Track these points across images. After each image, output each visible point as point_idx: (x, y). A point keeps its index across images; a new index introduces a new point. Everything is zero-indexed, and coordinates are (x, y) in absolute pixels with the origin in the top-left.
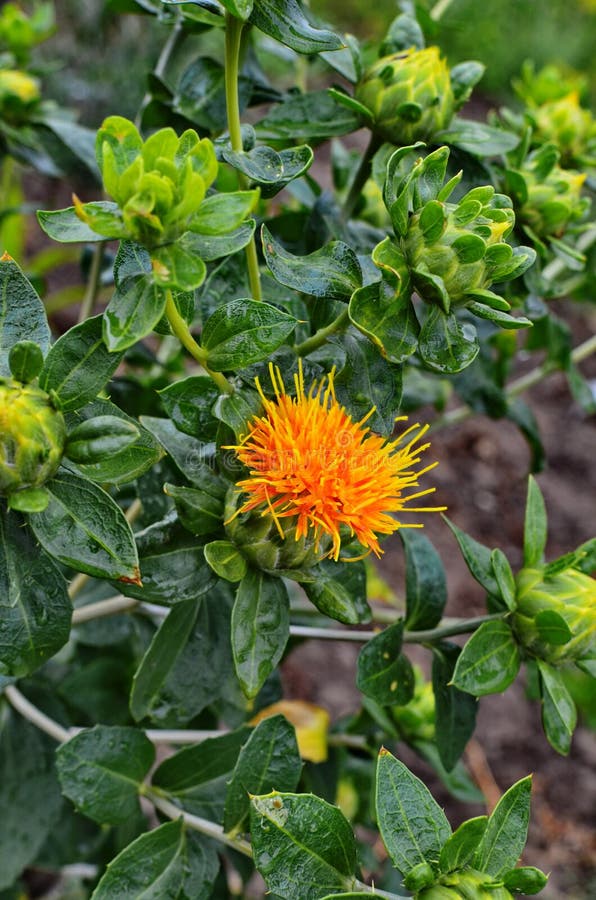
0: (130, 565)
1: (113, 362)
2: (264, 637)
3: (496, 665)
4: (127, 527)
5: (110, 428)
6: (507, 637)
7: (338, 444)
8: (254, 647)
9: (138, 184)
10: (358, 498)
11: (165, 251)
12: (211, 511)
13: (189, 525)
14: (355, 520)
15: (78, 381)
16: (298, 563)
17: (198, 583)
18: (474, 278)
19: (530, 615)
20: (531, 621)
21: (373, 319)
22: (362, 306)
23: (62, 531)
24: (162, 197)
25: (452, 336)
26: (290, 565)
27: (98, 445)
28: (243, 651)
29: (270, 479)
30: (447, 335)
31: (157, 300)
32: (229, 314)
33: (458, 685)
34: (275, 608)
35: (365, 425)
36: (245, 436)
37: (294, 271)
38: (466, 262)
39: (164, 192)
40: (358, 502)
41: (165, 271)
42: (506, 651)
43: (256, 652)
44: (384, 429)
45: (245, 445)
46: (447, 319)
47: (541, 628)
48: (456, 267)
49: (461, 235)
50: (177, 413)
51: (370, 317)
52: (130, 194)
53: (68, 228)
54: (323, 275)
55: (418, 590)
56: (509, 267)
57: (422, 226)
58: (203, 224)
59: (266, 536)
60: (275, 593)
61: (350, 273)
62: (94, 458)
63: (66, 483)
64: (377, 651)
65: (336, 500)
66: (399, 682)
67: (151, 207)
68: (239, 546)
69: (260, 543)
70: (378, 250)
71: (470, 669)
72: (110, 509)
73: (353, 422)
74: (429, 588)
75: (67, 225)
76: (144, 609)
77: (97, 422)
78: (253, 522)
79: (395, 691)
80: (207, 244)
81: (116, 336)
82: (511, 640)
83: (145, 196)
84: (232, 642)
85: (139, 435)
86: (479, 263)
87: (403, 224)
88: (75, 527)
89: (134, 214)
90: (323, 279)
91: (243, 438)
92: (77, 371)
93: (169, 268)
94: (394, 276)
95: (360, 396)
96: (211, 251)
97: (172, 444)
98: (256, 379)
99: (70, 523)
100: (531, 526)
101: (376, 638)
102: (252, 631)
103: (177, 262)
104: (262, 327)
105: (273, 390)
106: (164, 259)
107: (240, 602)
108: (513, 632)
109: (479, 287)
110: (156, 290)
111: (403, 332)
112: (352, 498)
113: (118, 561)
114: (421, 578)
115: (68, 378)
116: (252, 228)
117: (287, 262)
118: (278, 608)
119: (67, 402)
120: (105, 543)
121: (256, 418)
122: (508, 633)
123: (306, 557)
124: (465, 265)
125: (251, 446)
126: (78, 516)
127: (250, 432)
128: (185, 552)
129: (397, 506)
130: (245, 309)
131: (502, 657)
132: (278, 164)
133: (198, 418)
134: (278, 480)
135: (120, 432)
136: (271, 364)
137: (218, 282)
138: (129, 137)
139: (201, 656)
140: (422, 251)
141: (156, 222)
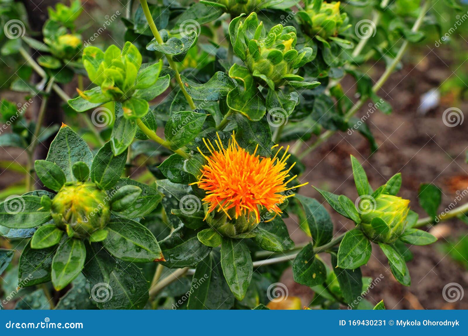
0: (157, 253)
1: (123, 160)
2: (241, 270)
3: (359, 251)
4: (151, 235)
5: (127, 191)
6: (361, 237)
7: (246, 168)
8: (236, 275)
9: (105, 76)
10: (261, 190)
11: (128, 102)
12: (198, 216)
13: (189, 226)
14: (263, 201)
15: (109, 174)
16: (246, 229)
17: (203, 252)
18: (284, 70)
19: (369, 223)
20: (370, 225)
21: (241, 103)
22: (234, 99)
23: (121, 245)
24: (118, 77)
25: (281, 100)
26: (242, 231)
27: (125, 201)
28: (232, 279)
29: (217, 193)
30: (279, 100)
31: (132, 125)
32: (173, 121)
33: (341, 267)
34: (242, 254)
35: (256, 155)
36: (200, 176)
37: (201, 92)
38: (276, 64)
39: (117, 75)
40: (262, 192)
41: (129, 111)
42: (362, 243)
43: (238, 277)
44: (267, 154)
45: (201, 180)
46: (278, 93)
47: (375, 227)
48: (272, 67)
49: (270, 52)
50: (170, 174)
51: (239, 103)
52: (103, 80)
53: (84, 104)
54: (214, 90)
55: (317, 226)
56: (298, 60)
57: (251, 53)
58: (141, 84)
59: (226, 221)
60: (240, 247)
61: (228, 85)
62: (124, 207)
63: (116, 223)
64: (301, 261)
65: (251, 194)
66: (316, 274)
67: (113, 84)
68: (216, 229)
69: (225, 226)
70: (232, 71)
71: (346, 257)
72: (141, 229)
73: (251, 154)
74: (322, 223)
75: (83, 103)
76: (190, 272)
77: (122, 190)
78: (218, 216)
79: (316, 278)
80: (149, 92)
81: (117, 148)
82: (364, 238)
83: (109, 80)
84: (225, 276)
85: (141, 190)
86: (283, 62)
87: (243, 55)
88: (127, 242)
89: (107, 90)
90: (215, 91)
91: (199, 177)
92: (108, 169)
93: (131, 109)
94: (242, 81)
95: (251, 141)
96: (151, 95)
97: (173, 189)
98: (198, 148)
99: (124, 240)
100: (358, 179)
101: (298, 255)
102: (234, 268)
103: (134, 105)
104: (190, 123)
105: (209, 151)
106: (128, 106)
107: (224, 256)
108: (364, 233)
109: (288, 73)
110: (131, 121)
111: (258, 105)
112: (259, 191)
113: (151, 252)
114: (316, 220)
115: (104, 173)
116: (169, 78)
117: (197, 88)
118: (244, 253)
119: (107, 185)
120: (143, 246)
121: (203, 166)
122: (362, 234)
123: (249, 226)
124: (276, 65)
125: (204, 180)
126: (127, 237)
127: (202, 174)
128: (193, 239)
129: (283, 189)
130: (180, 117)
131: (361, 247)
132: (181, 44)
133: (180, 174)
134: (220, 192)
135: (132, 192)
136: (203, 139)
137: (175, 107)
138: (98, 54)
139: (219, 287)
140: (255, 65)
141: (118, 90)
